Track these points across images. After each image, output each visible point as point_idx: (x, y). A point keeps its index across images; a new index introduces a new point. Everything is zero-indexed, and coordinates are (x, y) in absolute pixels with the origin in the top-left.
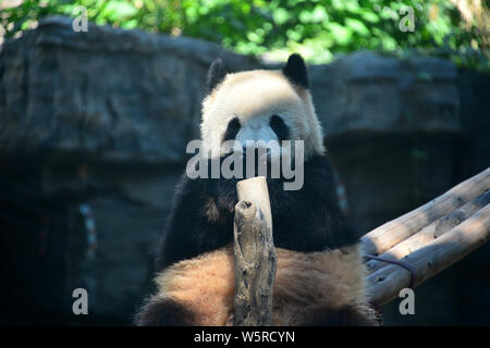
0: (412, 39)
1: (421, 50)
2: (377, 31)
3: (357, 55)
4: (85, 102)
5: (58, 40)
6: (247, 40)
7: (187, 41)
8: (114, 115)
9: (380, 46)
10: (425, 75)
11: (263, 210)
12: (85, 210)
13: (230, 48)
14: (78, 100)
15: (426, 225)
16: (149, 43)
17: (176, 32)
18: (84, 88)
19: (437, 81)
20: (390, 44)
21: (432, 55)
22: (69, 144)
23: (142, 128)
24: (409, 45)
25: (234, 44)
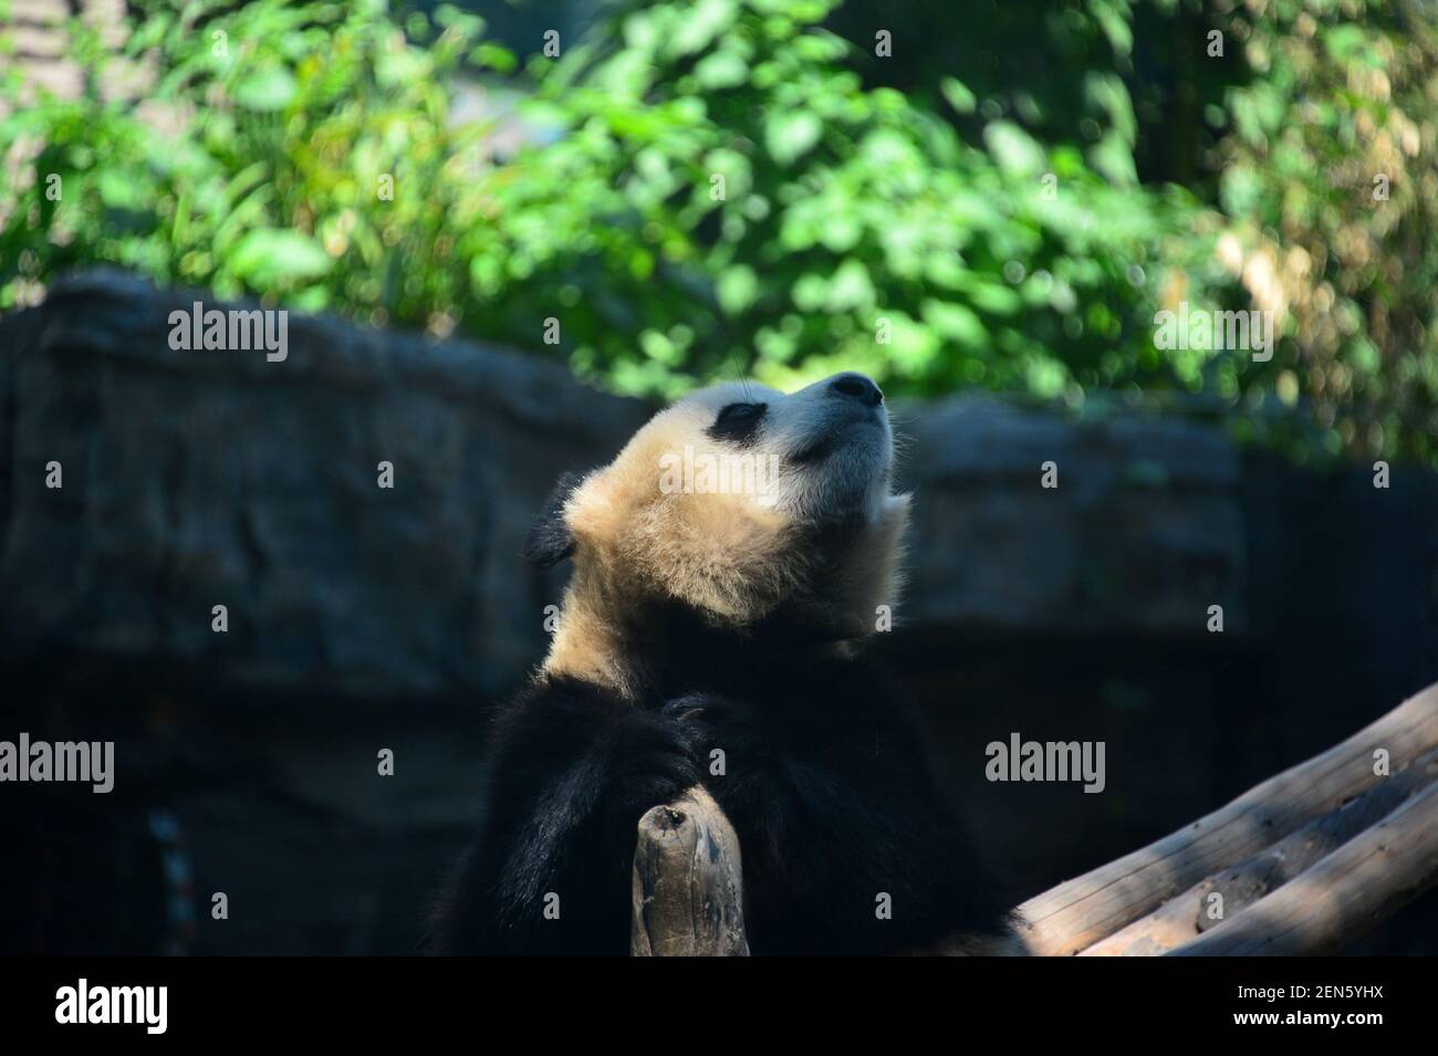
0: (1114, 365)
1: (1136, 396)
2: (1013, 338)
3: (955, 408)
4: (174, 518)
5: (103, 340)
6: (641, 357)
7: (469, 352)
8: (257, 558)
9: (1020, 384)
10: (1150, 471)
11: (717, 834)
12: (164, 827)
13: (592, 378)
14: (154, 512)
15: (1174, 894)
16: (364, 352)
17: (442, 325)
18: (173, 480)
19: (1181, 489)
20: (1047, 377)
21: (1167, 413)
22: (125, 636)
23: (335, 598)
24: (1103, 382)
25: (604, 364)
